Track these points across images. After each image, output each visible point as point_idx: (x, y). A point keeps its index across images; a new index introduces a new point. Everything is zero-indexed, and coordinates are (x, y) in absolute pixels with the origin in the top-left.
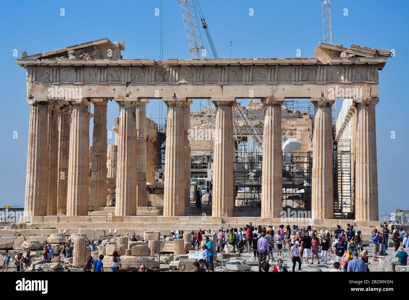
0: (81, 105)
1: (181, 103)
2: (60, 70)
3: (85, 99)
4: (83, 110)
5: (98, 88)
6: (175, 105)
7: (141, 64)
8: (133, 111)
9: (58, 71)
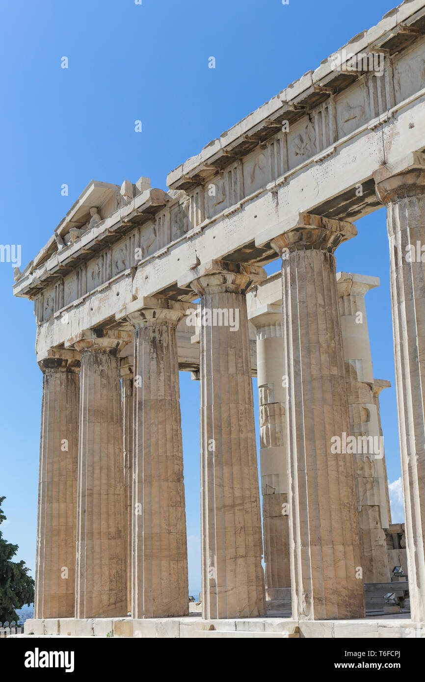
0: (86, 349)
1: (215, 281)
2: (63, 284)
3: (89, 333)
4: (92, 360)
5: (101, 301)
6: (204, 289)
7: (134, 210)
8: (152, 335)
9: (61, 287)
